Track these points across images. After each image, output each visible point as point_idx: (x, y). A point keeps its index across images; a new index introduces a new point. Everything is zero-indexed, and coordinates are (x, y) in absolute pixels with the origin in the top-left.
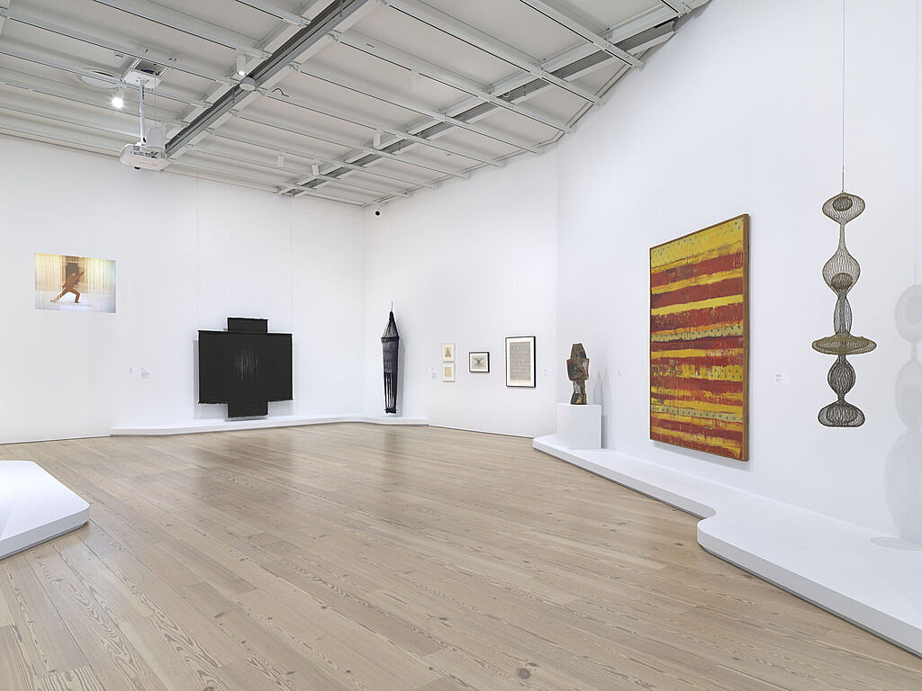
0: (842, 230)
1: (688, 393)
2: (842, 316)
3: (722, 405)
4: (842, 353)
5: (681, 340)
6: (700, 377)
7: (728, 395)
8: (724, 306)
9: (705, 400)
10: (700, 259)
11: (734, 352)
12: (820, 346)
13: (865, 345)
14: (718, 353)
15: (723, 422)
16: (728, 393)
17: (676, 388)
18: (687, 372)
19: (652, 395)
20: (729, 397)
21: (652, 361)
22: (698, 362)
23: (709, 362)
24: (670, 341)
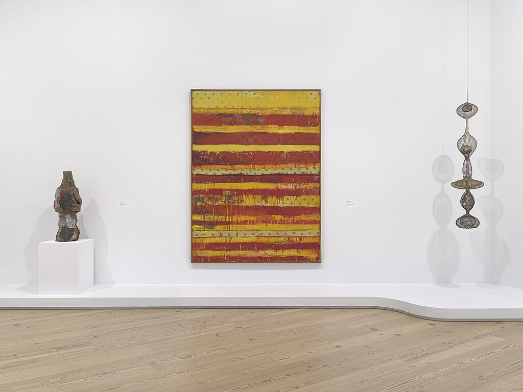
0: (467, 122)
1: (252, 218)
2: (468, 168)
3: (296, 225)
4: (468, 188)
5: (241, 175)
6: (268, 204)
7: (303, 217)
8: (299, 152)
9: (276, 222)
10: (268, 112)
11: (310, 186)
12: (456, 185)
13: (479, 184)
14: (291, 187)
15: (297, 237)
16: (303, 215)
17: (233, 215)
18: (249, 201)
19: (194, 222)
20: (304, 219)
21: (194, 192)
22: (265, 194)
23: (280, 194)
24: (223, 175)
